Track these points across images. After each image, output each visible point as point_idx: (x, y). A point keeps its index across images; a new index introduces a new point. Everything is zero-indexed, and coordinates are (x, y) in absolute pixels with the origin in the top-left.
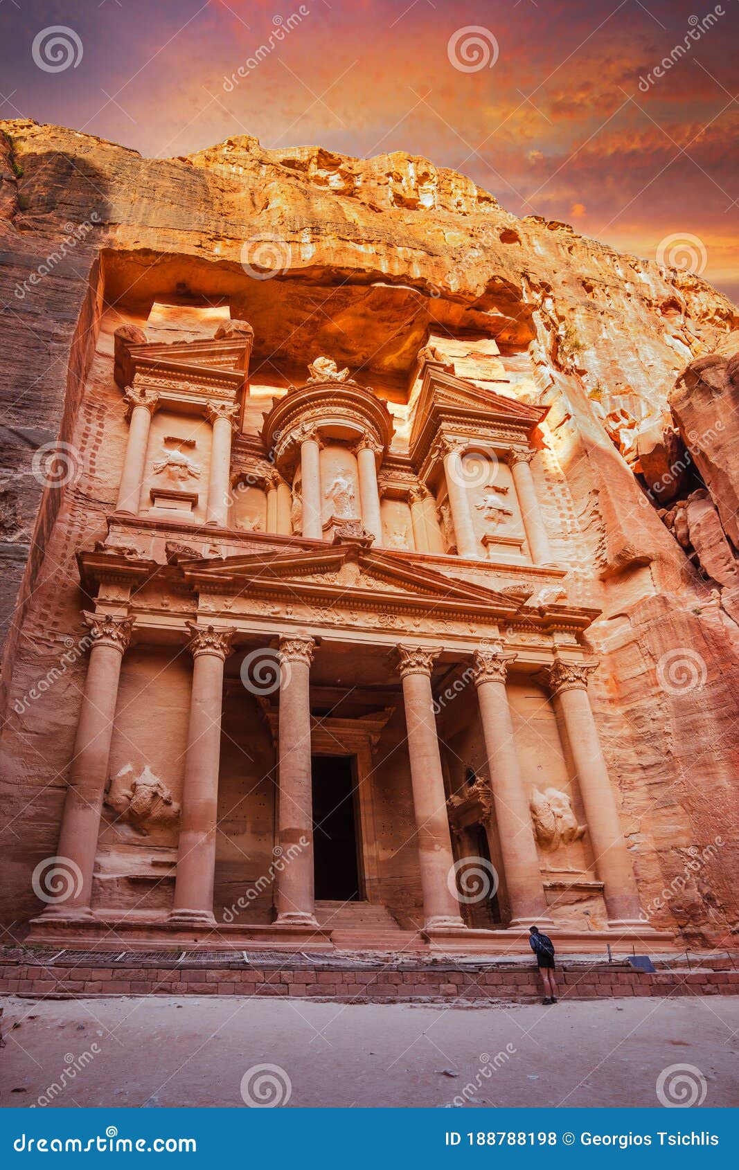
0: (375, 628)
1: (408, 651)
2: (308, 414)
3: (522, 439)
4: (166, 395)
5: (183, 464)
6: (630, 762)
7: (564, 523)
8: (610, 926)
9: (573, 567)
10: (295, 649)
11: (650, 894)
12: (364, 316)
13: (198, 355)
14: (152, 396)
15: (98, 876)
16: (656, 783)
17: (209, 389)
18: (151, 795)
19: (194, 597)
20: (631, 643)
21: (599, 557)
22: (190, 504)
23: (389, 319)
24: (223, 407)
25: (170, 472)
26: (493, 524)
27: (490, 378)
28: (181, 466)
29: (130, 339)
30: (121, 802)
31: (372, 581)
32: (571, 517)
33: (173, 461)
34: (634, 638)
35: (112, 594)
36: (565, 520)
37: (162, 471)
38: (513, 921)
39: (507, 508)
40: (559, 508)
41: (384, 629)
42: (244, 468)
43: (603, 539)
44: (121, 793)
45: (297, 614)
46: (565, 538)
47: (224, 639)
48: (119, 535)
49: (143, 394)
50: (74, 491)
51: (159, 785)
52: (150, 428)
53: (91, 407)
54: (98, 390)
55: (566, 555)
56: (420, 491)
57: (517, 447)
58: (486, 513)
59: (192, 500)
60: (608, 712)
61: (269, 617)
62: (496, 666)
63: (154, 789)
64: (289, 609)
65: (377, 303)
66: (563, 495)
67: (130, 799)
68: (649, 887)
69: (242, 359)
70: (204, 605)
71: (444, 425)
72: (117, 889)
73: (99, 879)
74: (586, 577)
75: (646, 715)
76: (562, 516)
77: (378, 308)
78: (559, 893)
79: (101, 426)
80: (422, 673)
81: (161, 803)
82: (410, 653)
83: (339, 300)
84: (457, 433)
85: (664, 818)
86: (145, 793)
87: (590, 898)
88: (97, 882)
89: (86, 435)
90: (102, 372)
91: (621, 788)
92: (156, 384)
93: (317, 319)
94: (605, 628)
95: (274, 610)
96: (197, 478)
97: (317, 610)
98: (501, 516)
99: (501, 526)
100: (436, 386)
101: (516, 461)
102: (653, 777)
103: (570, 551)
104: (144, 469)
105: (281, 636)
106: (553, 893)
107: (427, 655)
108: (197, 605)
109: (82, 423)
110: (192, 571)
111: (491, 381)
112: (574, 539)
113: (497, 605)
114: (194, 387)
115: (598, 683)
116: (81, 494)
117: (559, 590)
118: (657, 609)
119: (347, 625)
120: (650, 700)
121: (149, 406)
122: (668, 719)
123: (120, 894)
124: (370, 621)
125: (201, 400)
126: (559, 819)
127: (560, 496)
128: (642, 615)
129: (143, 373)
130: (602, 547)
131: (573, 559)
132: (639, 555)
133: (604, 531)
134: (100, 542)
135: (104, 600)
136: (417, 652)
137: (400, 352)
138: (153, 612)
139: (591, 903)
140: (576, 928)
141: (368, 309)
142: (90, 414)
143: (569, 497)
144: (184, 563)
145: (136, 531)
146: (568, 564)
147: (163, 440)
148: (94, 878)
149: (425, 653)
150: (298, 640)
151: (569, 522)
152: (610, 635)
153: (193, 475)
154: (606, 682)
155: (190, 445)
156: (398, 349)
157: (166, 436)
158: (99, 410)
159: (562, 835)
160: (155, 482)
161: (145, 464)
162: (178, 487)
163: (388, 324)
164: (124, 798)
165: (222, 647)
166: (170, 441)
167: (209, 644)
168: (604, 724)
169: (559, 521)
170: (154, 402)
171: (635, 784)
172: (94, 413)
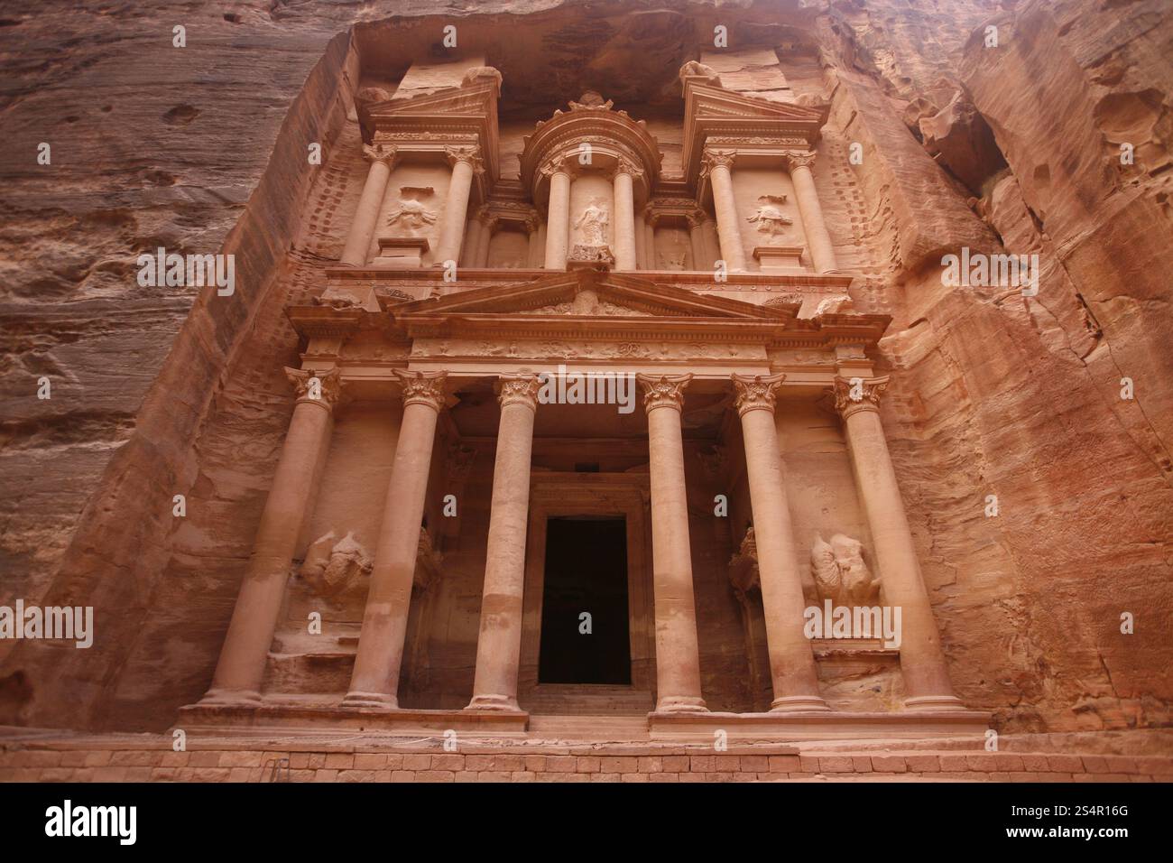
0: (612, 359)
1: (651, 383)
2: (558, 147)
3: (801, 143)
4: (403, 148)
5: (417, 211)
6: (941, 497)
7: (855, 228)
8: (908, 705)
9: (865, 273)
10: (514, 389)
11: (970, 663)
12: (627, 46)
13: (441, 104)
14: (389, 149)
15: (273, 655)
16: (972, 519)
17: (450, 136)
18: (346, 563)
19: (408, 345)
20: (932, 351)
21: (894, 258)
22: (418, 251)
24: (462, 151)
25: (403, 221)
26: (768, 236)
27: (766, 88)
28: (415, 214)
29: (372, 100)
30: (313, 572)
31: (611, 308)
32: (864, 220)
33: (407, 210)
34: (935, 345)
35: (322, 348)
36: (857, 224)
37: (395, 222)
38: (775, 701)
39: (786, 217)
40: (850, 212)
41: (623, 359)
42: (503, 214)
43: (896, 237)
44: (315, 562)
45: (522, 351)
46: (857, 244)
47: (436, 385)
48: (336, 288)
49: (380, 149)
50: (302, 252)
51: (357, 553)
52: (388, 181)
53: (334, 171)
54: (346, 154)
55: (858, 262)
56: (697, 216)
57: (795, 152)
58: (760, 224)
59: (422, 246)
60: (914, 437)
61: (489, 357)
62: (760, 391)
63: (350, 557)
64: (513, 348)
66: (856, 198)
67: (325, 569)
68: (968, 653)
69: (488, 103)
70: (416, 351)
71: (709, 139)
72: (293, 671)
73: (275, 659)
74: (881, 283)
75: (955, 437)
76: (853, 220)
78: (839, 664)
79: (343, 187)
80: (668, 406)
81: (359, 572)
82: (654, 384)
84: (724, 145)
85: (983, 563)
86: (340, 559)
87: (881, 670)
88: (273, 662)
89: (324, 197)
90: (352, 137)
91: (930, 530)
92: (396, 139)
93: (579, 58)
94: (904, 338)
95: (495, 350)
96: (432, 224)
97: (545, 346)
98: (778, 227)
99: (778, 237)
100: (699, 102)
101: (795, 166)
102: (968, 511)
103: (863, 257)
104: (376, 222)
105: (500, 376)
106: (830, 665)
107: (674, 385)
108: (410, 352)
109: (321, 186)
110: (402, 316)
111: (768, 90)
112: (867, 243)
113: (760, 321)
114: (435, 137)
115: (899, 404)
116: (310, 253)
117: (842, 298)
118: (956, 307)
119: (579, 358)
120: (958, 417)
121: (386, 161)
122: (978, 437)
123: (296, 676)
124: (608, 352)
125: (439, 148)
126: (846, 572)
127: (852, 199)
128: (942, 316)
129: (382, 130)
130: (896, 248)
131: (866, 265)
132: (934, 248)
133: (897, 229)
134: (316, 297)
135: (312, 355)
136: (661, 382)
138: (365, 364)
139: (885, 676)
140: (860, 709)
142: (333, 177)
143: (861, 199)
144: (393, 308)
145: (355, 282)
146: (860, 271)
147: (400, 192)
148: (269, 658)
149: (672, 383)
150: (519, 380)
151: (861, 225)
152: (912, 345)
153: (427, 222)
154: (910, 402)
155: (427, 193)
157: (403, 186)
158: (343, 173)
159: (850, 592)
160: (386, 233)
161: (378, 217)
162: (411, 234)
164: (318, 567)
165: (433, 394)
166: (407, 192)
167: (418, 392)
168: (909, 452)
169: (849, 226)
170: (391, 155)
171: (949, 523)
172: (337, 176)
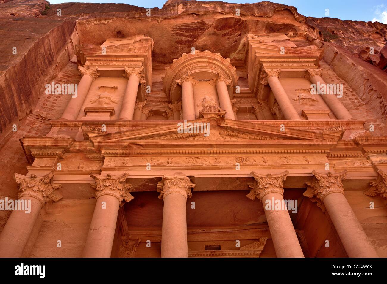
1: (260, 178)
4: (101, 69)
5: (108, 97)
10: (173, 184)
12: (214, 34)
14: (93, 69)
17: (127, 64)
22: (109, 114)
23: (228, 34)
24: (134, 70)
28: (106, 98)
31: (228, 139)
33: (102, 96)
35: (42, 164)
37: (95, 102)
39: (314, 98)
45: (176, 163)
47: (120, 184)
48: (56, 131)
49: (88, 68)
56: (260, 106)
57: (310, 69)
58: (301, 102)
59: (111, 112)
61: (155, 166)
65: (220, 27)
70: (108, 163)
71: (264, 65)
74: (380, 126)
76: (350, 99)
77: (221, 29)
80: (275, 192)
82: (263, 179)
83: (199, 28)
92: (97, 64)
93: (190, 39)
95: (159, 162)
96: (117, 103)
98: (311, 102)
104: (83, 102)
105: (163, 177)
107: (276, 179)
108: (103, 165)
114: (118, 64)
116: (42, 117)
117: (364, 131)
119: (213, 166)
121: (92, 74)
129: (90, 61)
135: (35, 167)
136: (268, 178)
137: (237, 51)
138: (70, 173)
141: (216, 30)
143: (351, 90)
147: (98, 88)
151: (356, 101)
153: (114, 102)
155: (114, 89)
156: (236, 49)
157: (100, 86)
163: (228, 37)
166: (102, 88)
167: (107, 187)
169: (349, 102)
170: (95, 71)
